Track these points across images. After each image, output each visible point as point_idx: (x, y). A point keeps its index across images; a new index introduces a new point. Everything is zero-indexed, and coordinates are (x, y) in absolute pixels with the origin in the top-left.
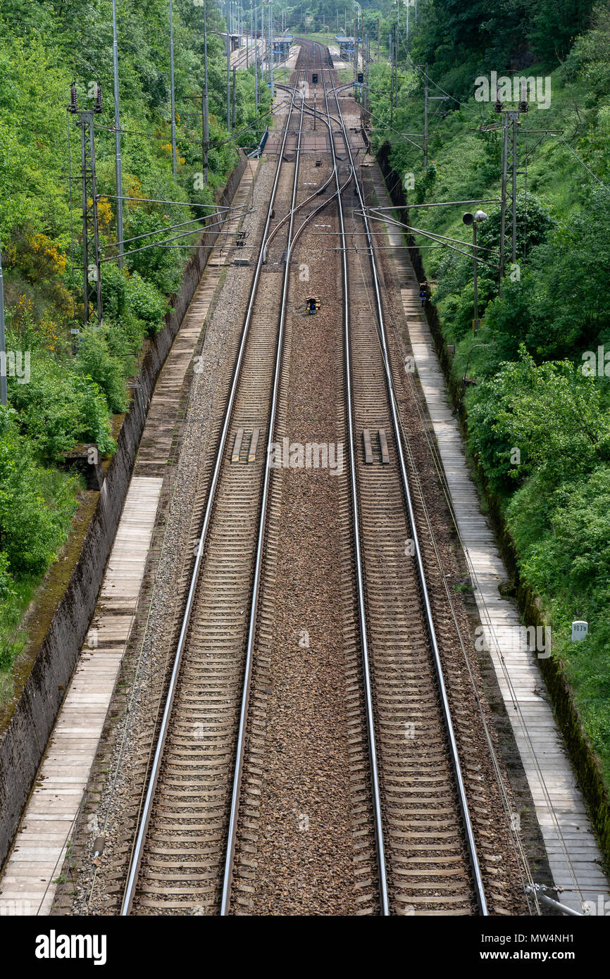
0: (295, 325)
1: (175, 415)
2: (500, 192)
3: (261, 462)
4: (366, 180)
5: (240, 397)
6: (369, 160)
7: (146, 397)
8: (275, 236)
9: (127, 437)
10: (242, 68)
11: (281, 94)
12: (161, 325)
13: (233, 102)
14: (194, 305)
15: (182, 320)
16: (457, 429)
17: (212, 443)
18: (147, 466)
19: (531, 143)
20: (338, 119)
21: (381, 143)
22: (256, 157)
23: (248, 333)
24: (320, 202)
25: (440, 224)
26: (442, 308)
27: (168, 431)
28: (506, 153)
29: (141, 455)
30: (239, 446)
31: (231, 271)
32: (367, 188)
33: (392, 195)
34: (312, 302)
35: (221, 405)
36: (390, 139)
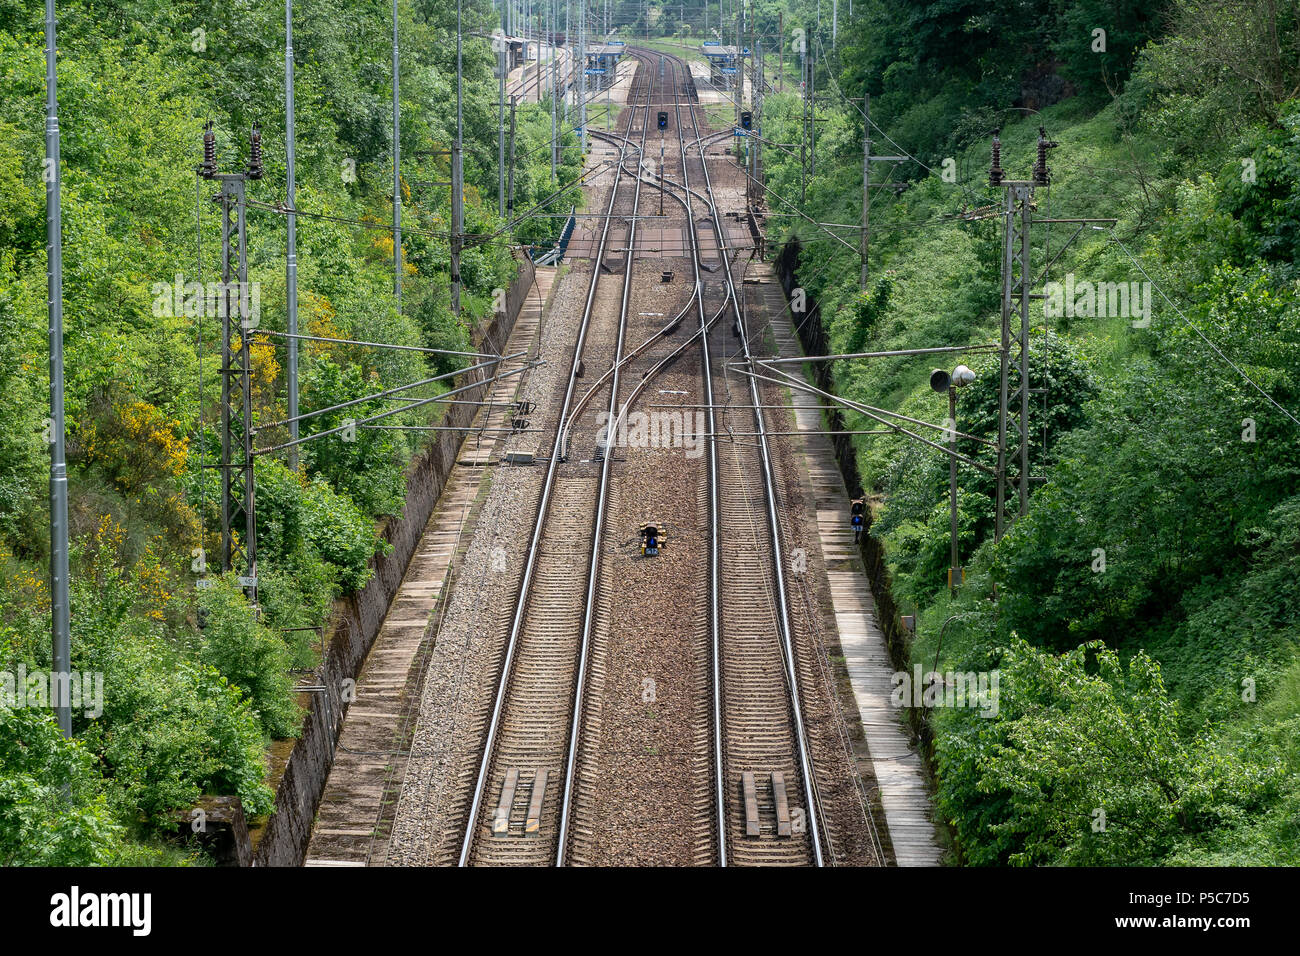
0: (619, 576)
1: (389, 743)
2: (999, 331)
3: (550, 832)
4: (755, 308)
5: (514, 709)
6: (760, 270)
7: (335, 710)
8: (583, 409)
9: (298, 783)
10: (529, 100)
11: (600, 149)
12: (366, 576)
13: (509, 161)
14: (430, 537)
15: (406, 567)
16: (919, 774)
17: (459, 796)
18: (335, 838)
19: (1057, 242)
20: (704, 196)
21: (784, 240)
22: (552, 263)
23: (530, 591)
24: (668, 349)
25: (890, 391)
26: (892, 545)
27: (378, 772)
28: (1009, 261)
29: (323, 818)
30: (509, 802)
31: (500, 474)
32: (756, 323)
33: (803, 335)
34: (651, 533)
35: (476, 726)
36: (799, 232)
